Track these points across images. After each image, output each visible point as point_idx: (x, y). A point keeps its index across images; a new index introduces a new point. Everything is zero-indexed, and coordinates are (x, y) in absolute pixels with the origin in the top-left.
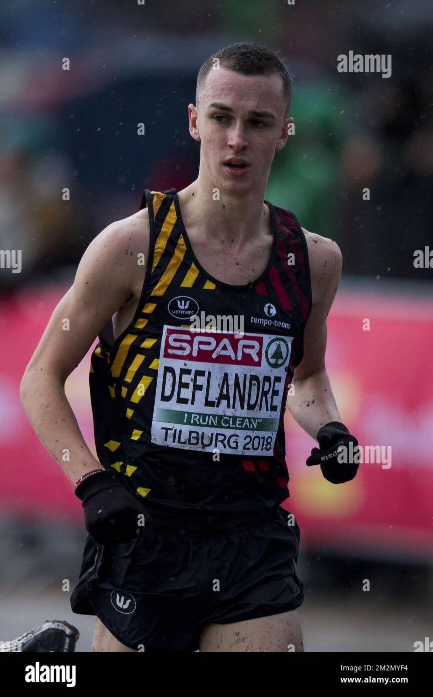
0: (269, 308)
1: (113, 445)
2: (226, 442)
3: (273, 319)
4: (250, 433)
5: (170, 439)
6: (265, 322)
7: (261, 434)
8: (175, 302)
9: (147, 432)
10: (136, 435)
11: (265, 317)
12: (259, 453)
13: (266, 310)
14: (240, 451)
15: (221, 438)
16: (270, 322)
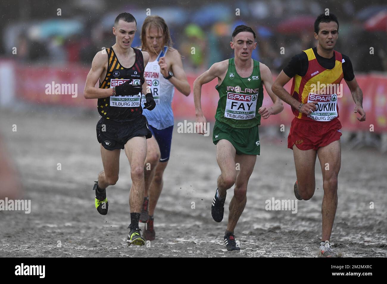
0: (136, 72)
1: (102, 107)
2: (127, 104)
3: (136, 75)
4: (132, 102)
5: (114, 104)
6: (134, 76)
7: (135, 102)
8: (115, 73)
9: (109, 104)
10: (106, 105)
11: (134, 75)
12: (136, 106)
13: (135, 73)
14: (131, 106)
15: (126, 103)
16: (136, 76)
